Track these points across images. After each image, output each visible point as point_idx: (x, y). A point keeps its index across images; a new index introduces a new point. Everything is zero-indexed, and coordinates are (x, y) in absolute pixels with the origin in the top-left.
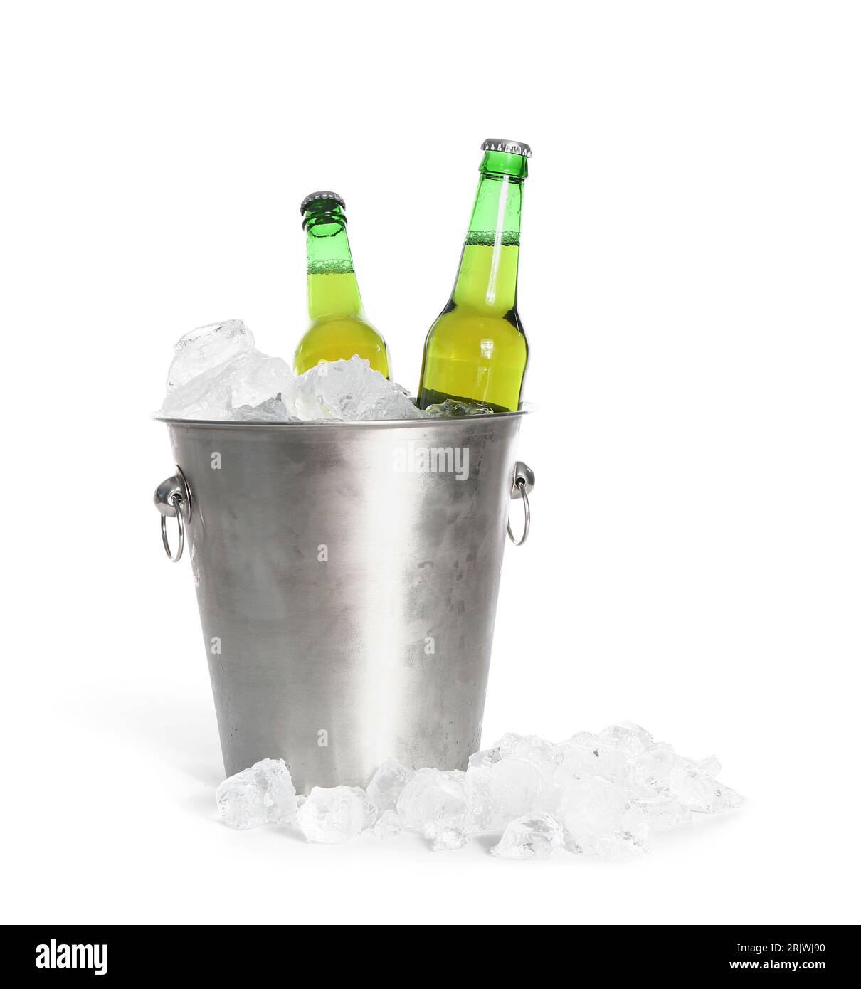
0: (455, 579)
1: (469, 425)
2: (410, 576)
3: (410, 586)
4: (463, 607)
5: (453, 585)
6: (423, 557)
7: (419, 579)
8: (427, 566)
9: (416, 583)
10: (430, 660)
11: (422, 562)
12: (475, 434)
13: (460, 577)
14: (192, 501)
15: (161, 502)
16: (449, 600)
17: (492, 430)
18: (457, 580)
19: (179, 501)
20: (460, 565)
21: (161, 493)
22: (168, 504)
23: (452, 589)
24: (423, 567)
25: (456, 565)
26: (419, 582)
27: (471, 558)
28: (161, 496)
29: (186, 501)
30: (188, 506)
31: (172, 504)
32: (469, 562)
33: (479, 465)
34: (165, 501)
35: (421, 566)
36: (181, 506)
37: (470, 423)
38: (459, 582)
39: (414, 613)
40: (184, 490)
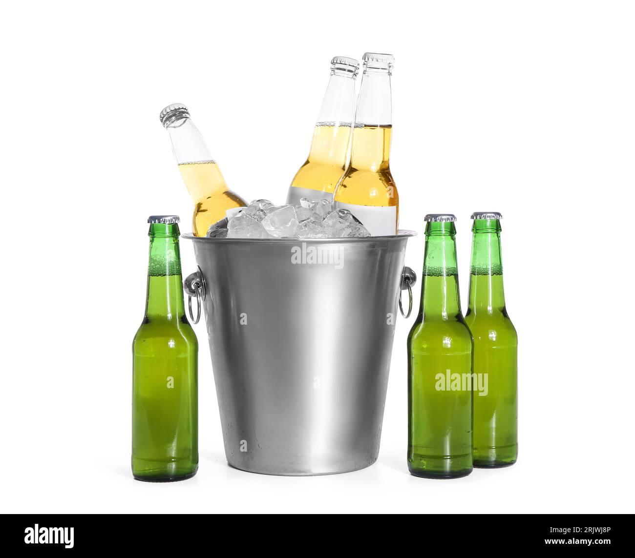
14: (206, 288)
15: (188, 287)
19: (199, 287)
21: (188, 282)
22: (192, 289)
28: (188, 284)
29: (202, 287)
30: (203, 290)
31: (194, 289)
40: (201, 280)
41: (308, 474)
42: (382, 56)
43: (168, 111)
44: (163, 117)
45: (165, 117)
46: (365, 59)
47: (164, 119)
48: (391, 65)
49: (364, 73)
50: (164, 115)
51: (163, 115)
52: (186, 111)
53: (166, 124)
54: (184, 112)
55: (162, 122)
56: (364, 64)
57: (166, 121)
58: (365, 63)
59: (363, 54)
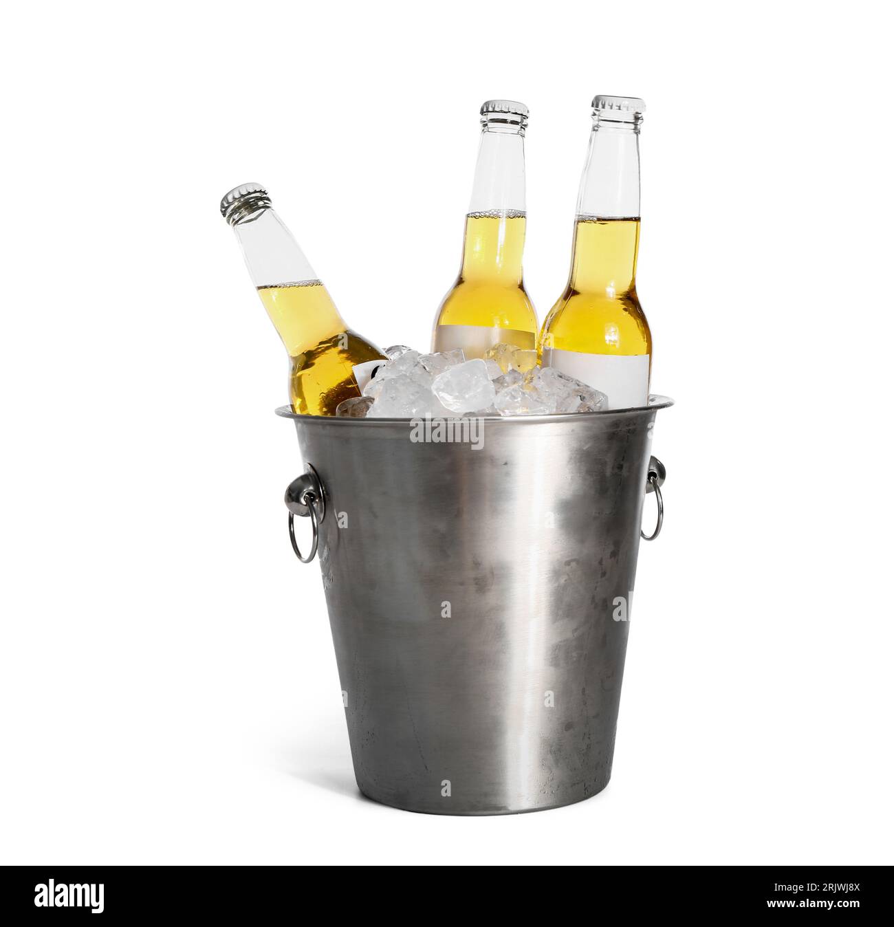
0: (600, 576)
1: (614, 419)
2: (556, 574)
3: (556, 585)
4: (607, 605)
5: (597, 583)
6: (570, 554)
7: (565, 577)
8: (574, 564)
9: (562, 581)
10: (575, 659)
11: (567, 559)
12: (619, 429)
13: (604, 574)
14: (326, 500)
15: (293, 501)
16: (593, 598)
17: (635, 424)
18: (601, 577)
19: (313, 500)
20: (604, 563)
21: (293, 492)
22: (301, 503)
23: (596, 588)
24: (569, 565)
25: (600, 563)
26: (566, 580)
27: (614, 554)
28: (293, 495)
29: (320, 500)
30: (321, 505)
31: (305, 503)
32: (613, 559)
33: (623, 460)
34: (298, 501)
35: (568, 563)
36: (315, 505)
37: (615, 417)
38: (604, 579)
39: (560, 613)
40: (317, 489)
42: (626, 102)
43: (237, 196)
44: (227, 208)
45: (232, 207)
46: (597, 106)
47: (229, 210)
48: (640, 116)
49: (594, 130)
50: (230, 204)
51: (228, 203)
52: (265, 196)
53: (231, 220)
54: (262, 199)
55: (224, 215)
56: (594, 114)
57: (231, 215)
58: (597, 113)
59: (592, 98)
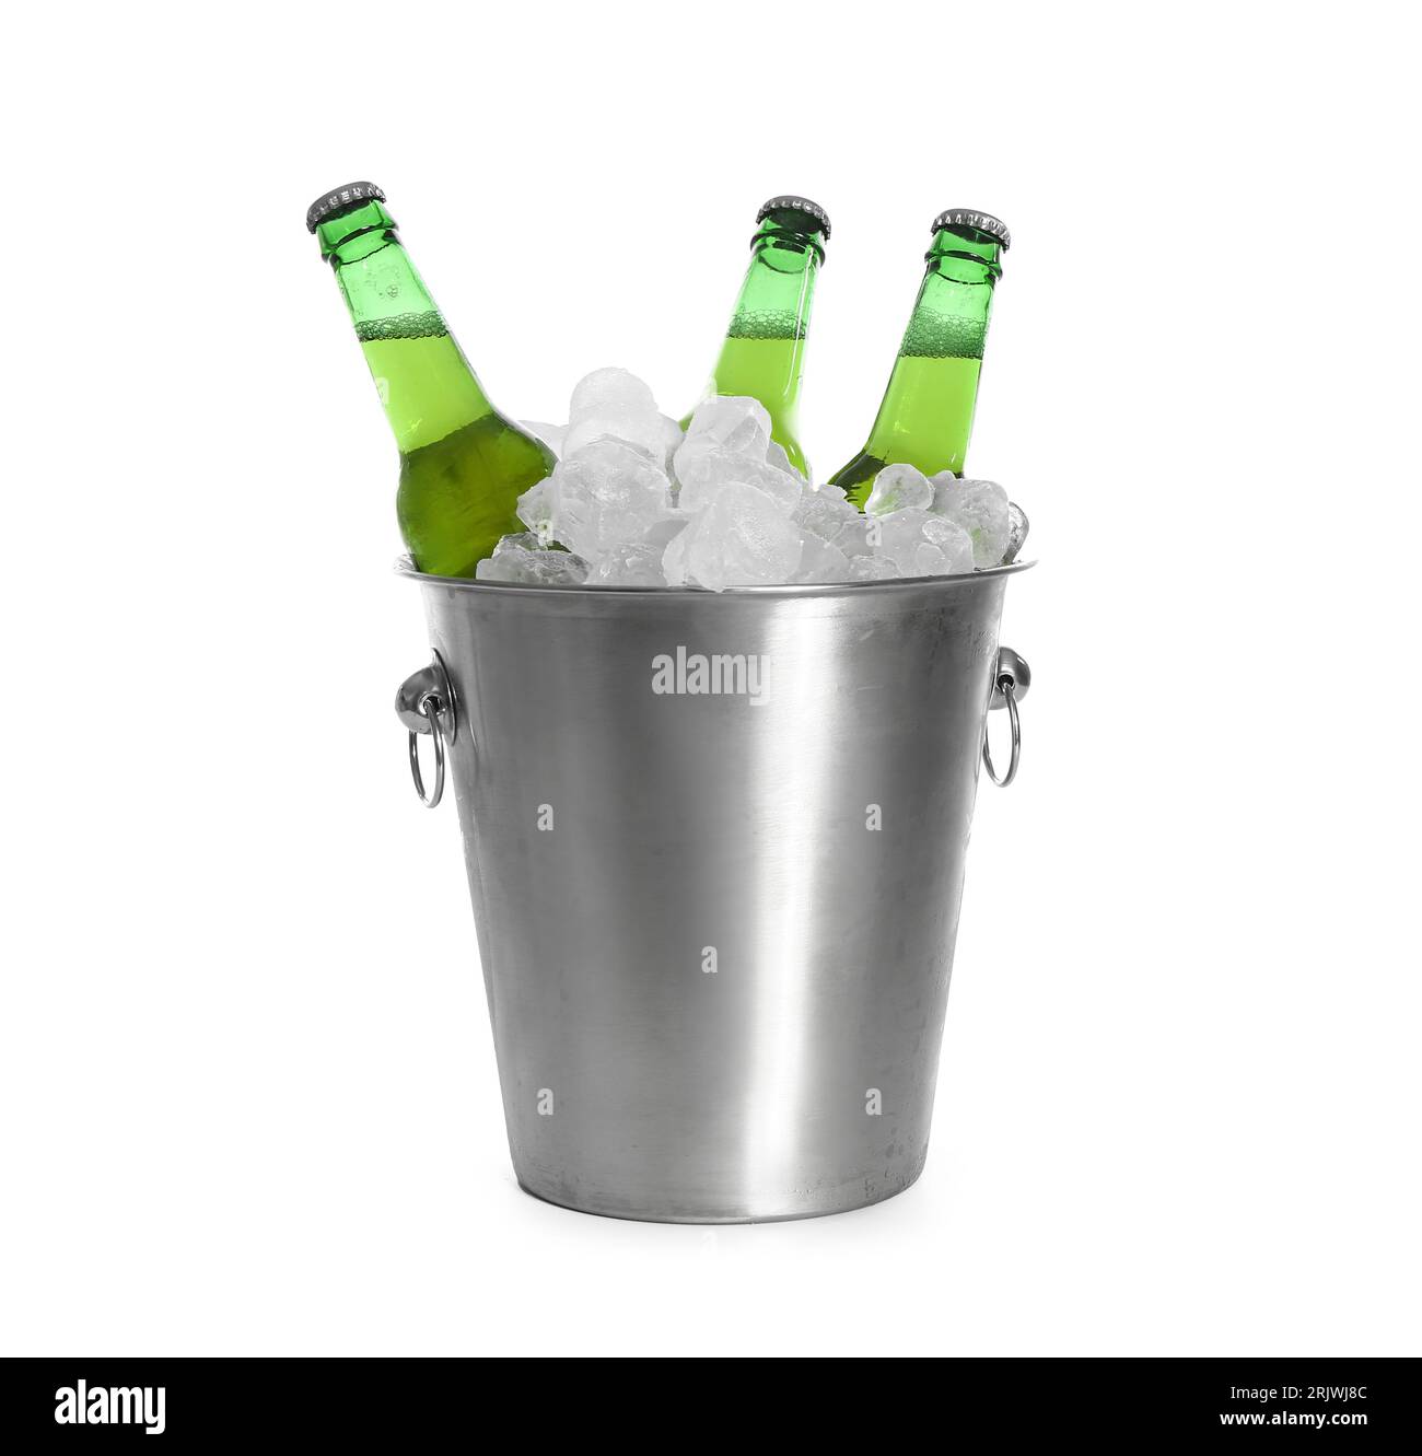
41: (742, 1219)
